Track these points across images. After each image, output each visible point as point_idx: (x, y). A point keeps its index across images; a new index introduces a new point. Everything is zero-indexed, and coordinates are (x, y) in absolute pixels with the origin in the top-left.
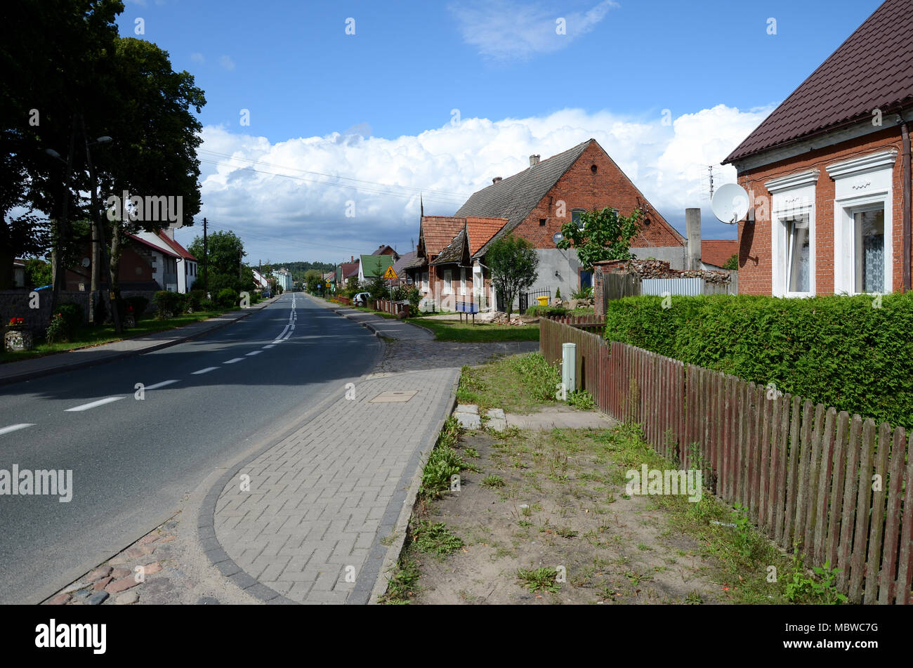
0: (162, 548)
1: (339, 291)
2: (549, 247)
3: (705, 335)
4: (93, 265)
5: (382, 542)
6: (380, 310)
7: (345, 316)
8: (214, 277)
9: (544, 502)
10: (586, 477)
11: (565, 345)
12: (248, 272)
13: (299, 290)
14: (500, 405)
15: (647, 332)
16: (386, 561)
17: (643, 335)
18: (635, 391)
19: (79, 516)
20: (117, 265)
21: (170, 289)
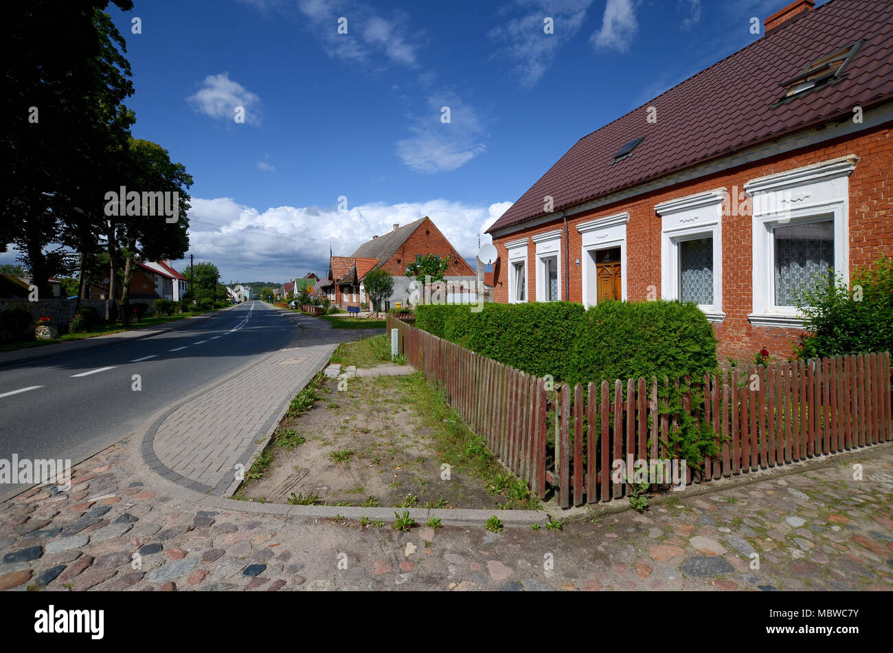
0: (114, 456)
1: (282, 300)
2: (402, 275)
3: (456, 324)
4: (111, 283)
5: (256, 441)
6: (305, 311)
7: (282, 315)
8: (199, 291)
9: (359, 415)
10: (387, 401)
11: (392, 330)
12: (223, 288)
13: (257, 299)
14: (355, 364)
15: (435, 322)
16: (255, 453)
17: (433, 323)
18: (421, 354)
19: (63, 441)
20: (129, 283)
21: (167, 298)
